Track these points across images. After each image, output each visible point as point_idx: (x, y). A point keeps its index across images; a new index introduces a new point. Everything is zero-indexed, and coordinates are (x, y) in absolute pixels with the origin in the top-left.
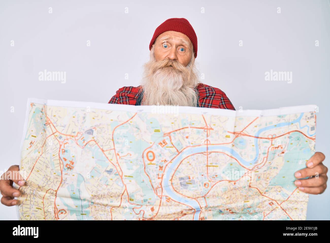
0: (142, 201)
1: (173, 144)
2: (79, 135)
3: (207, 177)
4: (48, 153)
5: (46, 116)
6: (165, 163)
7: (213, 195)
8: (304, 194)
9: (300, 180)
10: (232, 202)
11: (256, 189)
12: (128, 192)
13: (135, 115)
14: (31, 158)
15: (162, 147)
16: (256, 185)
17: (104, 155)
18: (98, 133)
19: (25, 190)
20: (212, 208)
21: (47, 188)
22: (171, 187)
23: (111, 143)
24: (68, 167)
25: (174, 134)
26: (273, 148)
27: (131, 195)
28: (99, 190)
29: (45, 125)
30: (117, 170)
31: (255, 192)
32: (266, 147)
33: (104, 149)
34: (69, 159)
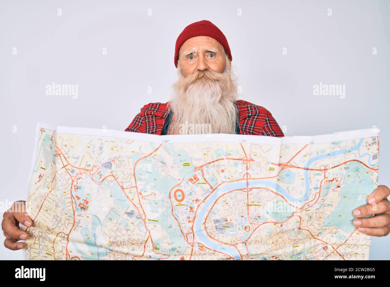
0: (170, 250)
1: (206, 179)
2: (95, 169)
3: (248, 218)
4: (59, 189)
5: (56, 145)
6: (197, 203)
7: (255, 240)
8: (364, 236)
9: (360, 218)
10: (278, 248)
11: (308, 232)
12: (152, 239)
13: (160, 146)
14: (40, 194)
15: (193, 184)
16: (307, 227)
17: (124, 194)
18: (117, 167)
19: (33, 232)
20: (254, 256)
21: (57, 230)
22: (204, 232)
23: (133, 180)
24: (81, 207)
25: (207, 167)
26: (327, 181)
27: (156, 243)
28: (118, 236)
29: (54, 156)
30: (139, 213)
31: (306, 235)
32: (318, 180)
33: (125, 187)
34: (83, 197)
